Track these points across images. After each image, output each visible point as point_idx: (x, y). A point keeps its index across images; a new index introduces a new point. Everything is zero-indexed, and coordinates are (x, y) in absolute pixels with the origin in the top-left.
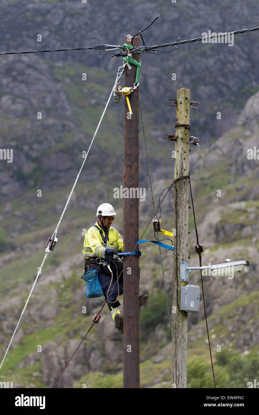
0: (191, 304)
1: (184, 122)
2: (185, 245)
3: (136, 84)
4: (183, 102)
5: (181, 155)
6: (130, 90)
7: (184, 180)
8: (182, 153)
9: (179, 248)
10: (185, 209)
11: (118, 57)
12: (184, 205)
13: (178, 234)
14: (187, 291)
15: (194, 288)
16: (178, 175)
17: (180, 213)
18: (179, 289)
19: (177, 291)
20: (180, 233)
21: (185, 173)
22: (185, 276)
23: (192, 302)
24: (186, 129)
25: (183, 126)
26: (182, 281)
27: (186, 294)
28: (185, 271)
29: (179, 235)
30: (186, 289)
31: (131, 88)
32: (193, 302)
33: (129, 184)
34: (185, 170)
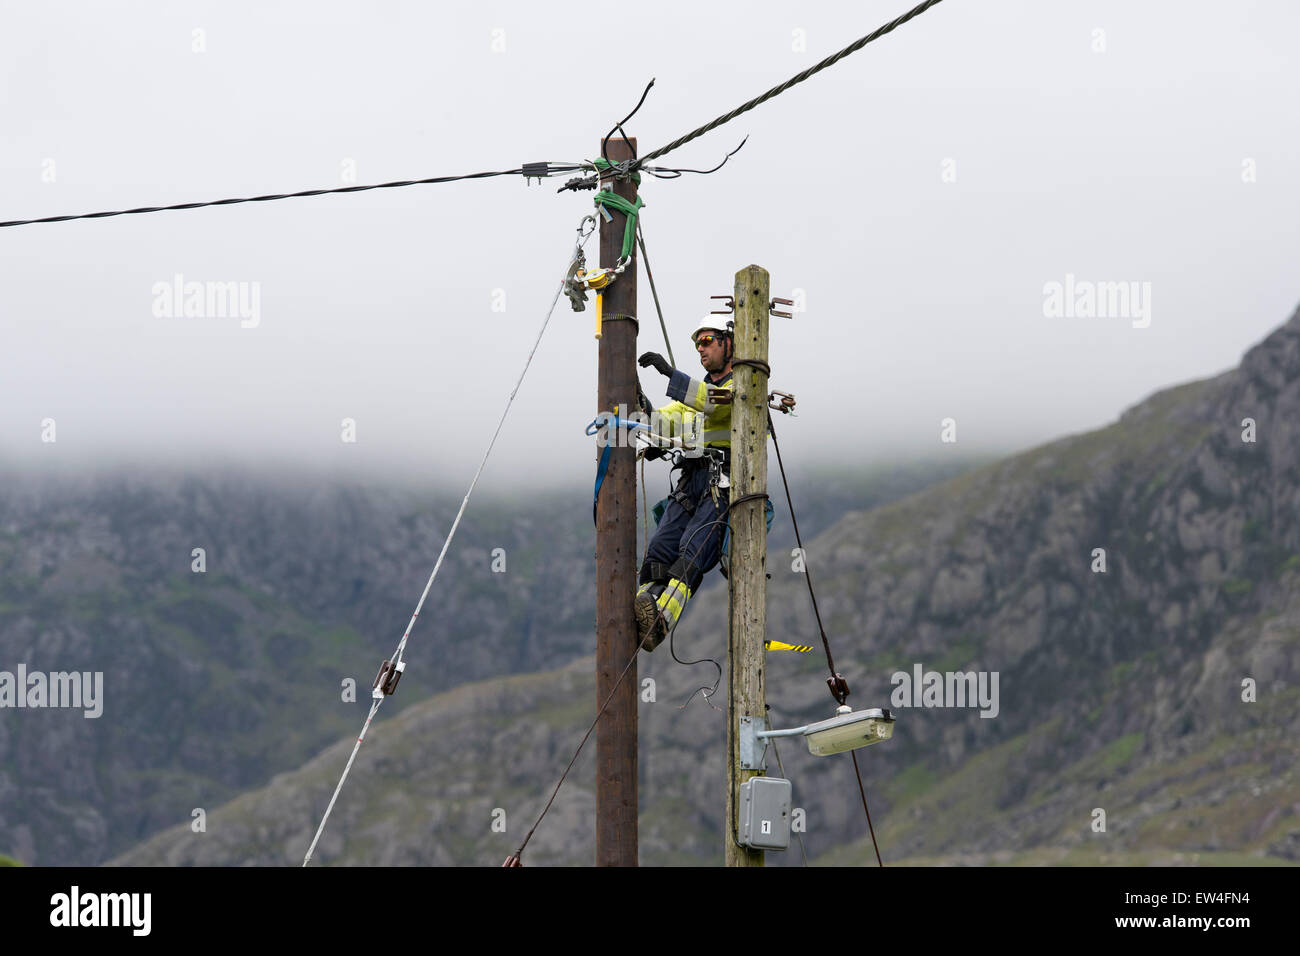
0: (764, 827)
1: (749, 353)
2: (753, 673)
3: (624, 260)
4: (746, 302)
5: (742, 439)
6: (607, 275)
7: (751, 506)
8: (744, 433)
9: (738, 681)
10: (753, 581)
11: (575, 190)
12: (750, 569)
13: (735, 645)
14: (751, 794)
15: (772, 785)
16: (736, 492)
17: (740, 590)
18: (736, 789)
19: (733, 795)
20: (739, 643)
21: (754, 485)
22: (751, 755)
23: (764, 822)
24: (754, 371)
25: (746, 363)
26: (744, 768)
27: (748, 800)
28: (752, 741)
29: (738, 648)
30: (749, 787)
31: (610, 270)
32: (769, 823)
33: (609, 519)
34: (753, 478)
